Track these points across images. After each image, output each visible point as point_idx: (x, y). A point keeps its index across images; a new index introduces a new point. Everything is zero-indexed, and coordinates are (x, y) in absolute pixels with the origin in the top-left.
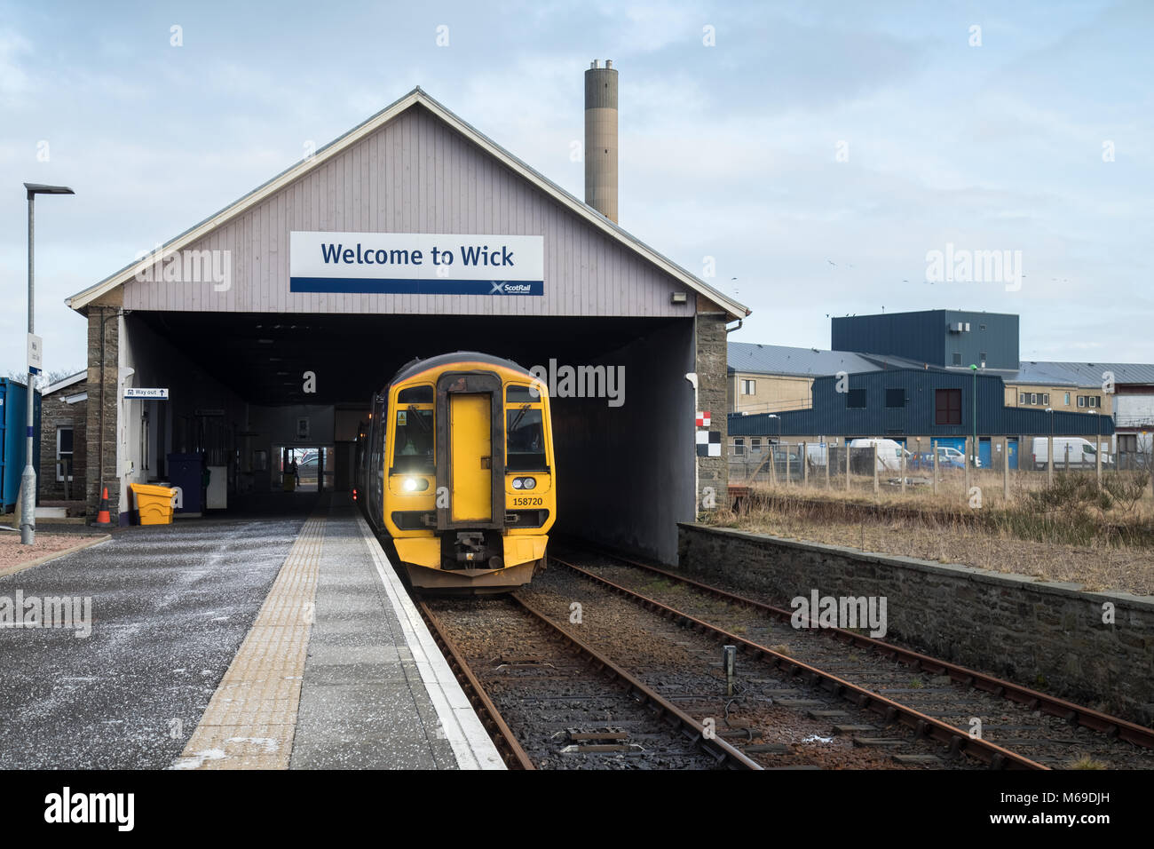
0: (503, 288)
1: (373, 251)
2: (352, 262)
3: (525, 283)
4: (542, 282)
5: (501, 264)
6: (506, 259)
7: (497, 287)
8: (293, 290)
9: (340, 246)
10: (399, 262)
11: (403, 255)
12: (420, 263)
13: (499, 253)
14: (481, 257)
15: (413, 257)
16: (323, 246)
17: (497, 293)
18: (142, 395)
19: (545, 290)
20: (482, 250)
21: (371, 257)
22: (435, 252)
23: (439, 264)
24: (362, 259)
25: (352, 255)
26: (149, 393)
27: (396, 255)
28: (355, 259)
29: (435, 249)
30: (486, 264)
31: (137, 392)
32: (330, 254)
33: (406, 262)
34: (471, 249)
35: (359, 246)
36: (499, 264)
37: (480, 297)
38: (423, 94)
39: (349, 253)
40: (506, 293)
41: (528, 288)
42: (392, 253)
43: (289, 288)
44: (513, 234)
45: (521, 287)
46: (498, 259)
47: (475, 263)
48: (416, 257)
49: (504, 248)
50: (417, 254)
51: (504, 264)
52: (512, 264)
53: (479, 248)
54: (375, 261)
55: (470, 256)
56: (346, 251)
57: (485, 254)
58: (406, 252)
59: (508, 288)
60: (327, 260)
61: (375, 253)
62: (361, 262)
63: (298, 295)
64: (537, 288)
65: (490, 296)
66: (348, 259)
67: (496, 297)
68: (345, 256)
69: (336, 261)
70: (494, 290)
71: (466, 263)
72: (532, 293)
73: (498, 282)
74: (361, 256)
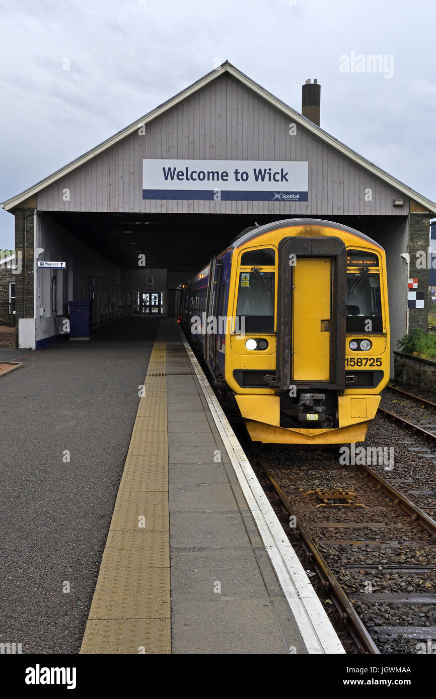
0: (281, 196)
1: (196, 172)
2: (183, 179)
3: (295, 193)
4: (307, 192)
5: (280, 180)
6: (283, 177)
7: (277, 196)
8: (144, 198)
9: (175, 169)
10: (213, 179)
11: (216, 175)
12: (227, 180)
13: (279, 173)
14: (267, 176)
15: (222, 176)
16: (164, 169)
17: (277, 200)
18: (49, 266)
19: (309, 198)
20: (268, 171)
21: (195, 176)
22: (236, 172)
23: (239, 180)
24: (189, 177)
25: (183, 175)
26: (54, 264)
27: (211, 174)
28: (184, 177)
29: (237, 170)
30: (270, 180)
31: (46, 264)
32: (169, 174)
33: (218, 179)
34: (260, 170)
35: (187, 168)
36: (278, 181)
37: (266, 202)
38: (231, 66)
39: (180, 174)
40: (283, 200)
41: (298, 196)
42: (209, 173)
43: (142, 197)
44: (288, 160)
45: (293, 196)
46: (278, 177)
47: (263, 180)
48: (224, 176)
49: (282, 170)
50: (225, 174)
51: (282, 180)
52: (287, 180)
53: (265, 170)
54: (197, 178)
55: (260, 175)
56: (179, 172)
57: (270, 174)
58: (217, 173)
59: (284, 196)
60: (166, 178)
61: (197, 173)
62: (189, 180)
63: (148, 201)
64: (303, 196)
65: (272, 202)
66: (180, 177)
67: (277, 203)
68: (178, 175)
69: (172, 179)
70: (276, 197)
71: (257, 180)
72: (300, 200)
73: (278, 193)
74: (188, 175)
